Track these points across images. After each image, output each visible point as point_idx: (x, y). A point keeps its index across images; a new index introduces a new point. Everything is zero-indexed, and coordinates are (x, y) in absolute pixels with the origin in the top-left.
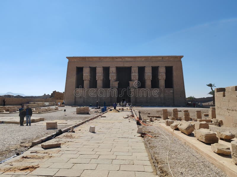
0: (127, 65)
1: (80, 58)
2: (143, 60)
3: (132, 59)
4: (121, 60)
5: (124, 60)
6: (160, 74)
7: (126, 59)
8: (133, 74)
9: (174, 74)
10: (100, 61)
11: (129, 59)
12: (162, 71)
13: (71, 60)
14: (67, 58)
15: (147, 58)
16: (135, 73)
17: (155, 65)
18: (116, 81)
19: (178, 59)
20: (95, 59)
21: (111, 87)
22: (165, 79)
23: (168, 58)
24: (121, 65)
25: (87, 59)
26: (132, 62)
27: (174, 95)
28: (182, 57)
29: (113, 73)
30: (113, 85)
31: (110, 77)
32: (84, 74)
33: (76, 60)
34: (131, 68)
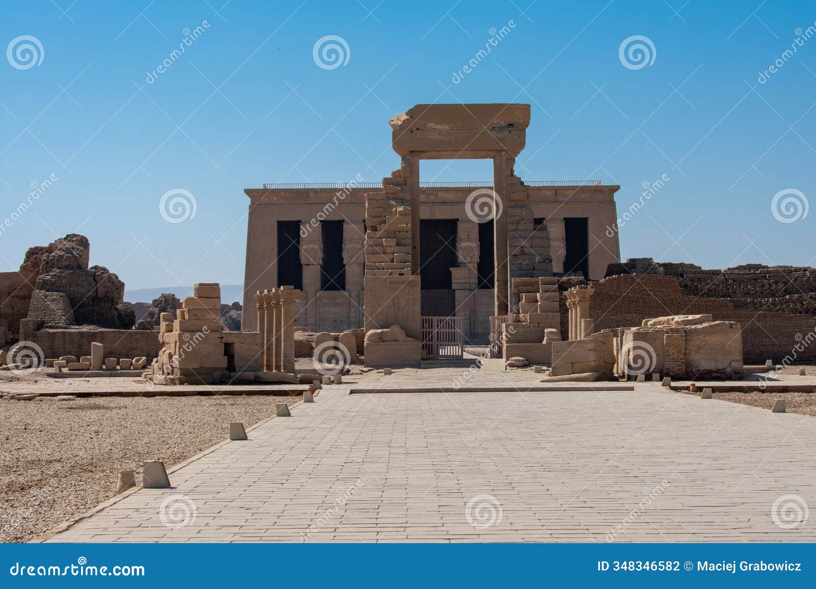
0: (442, 214)
1: (289, 192)
3: (460, 196)
8: (463, 244)
9: (590, 243)
10: (356, 201)
11: (450, 196)
12: (555, 235)
14: (248, 192)
16: (469, 239)
19: (605, 196)
22: (563, 259)
23: (571, 192)
25: (311, 195)
26: (458, 203)
28: (615, 189)
32: (302, 245)
33: (275, 199)
34: (457, 224)
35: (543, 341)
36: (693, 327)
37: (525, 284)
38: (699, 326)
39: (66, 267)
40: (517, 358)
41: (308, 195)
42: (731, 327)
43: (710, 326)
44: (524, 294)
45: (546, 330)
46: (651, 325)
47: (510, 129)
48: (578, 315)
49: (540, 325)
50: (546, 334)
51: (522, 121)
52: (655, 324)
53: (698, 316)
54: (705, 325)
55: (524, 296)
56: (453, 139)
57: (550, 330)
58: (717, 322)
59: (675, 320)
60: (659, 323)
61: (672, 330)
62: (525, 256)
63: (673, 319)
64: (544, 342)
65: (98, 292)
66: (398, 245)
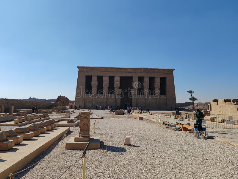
0: (129, 75)
2: (142, 71)
3: (134, 71)
4: (124, 70)
5: (127, 71)
6: (156, 84)
7: (129, 70)
9: (167, 84)
10: (106, 71)
11: (131, 70)
12: (158, 81)
13: (81, 69)
15: (146, 70)
17: (152, 75)
18: (120, 88)
19: (170, 72)
22: (160, 87)
23: (162, 70)
24: (124, 75)
25: (95, 69)
26: (133, 72)
27: (167, 101)
28: (173, 70)
29: (117, 81)
31: (115, 85)
32: (92, 82)
33: (85, 69)
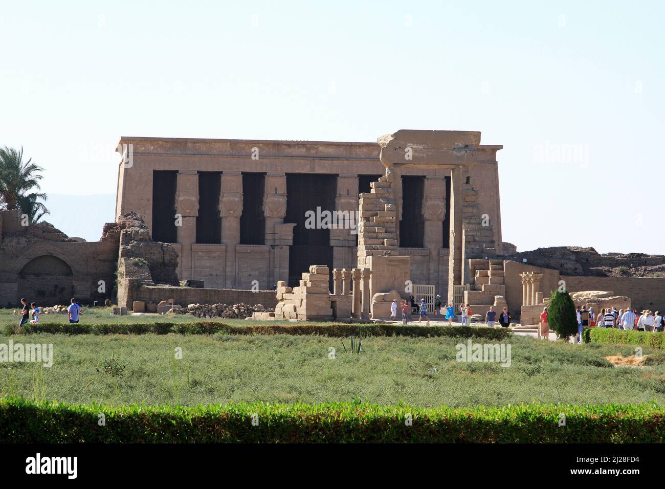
0: (321, 169)
1: (166, 142)
4: (303, 151)
5: (313, 152)
7: (321, 148)
8: (343, 200)
10: (233, 152)
11: (331, 151)
12: (435, 194)
18: (286, 221)
19: (485, 155)
20: (217, 145)
21: (268, 243)
22: (442, 218)
24: (304, 168)
25: (190, 145)
26: (338, 159)
29: (276, 194)
30: (277, 237)
31: (267, 207)
32: (179, 196)
33: (152, 147)
34: (337, 179)
35: (493, 303)
36: (603, 299)
37: (479, 264)
38: (607, 299)
39: (141, 240)
40: (477, 315)
41: (186, 145)
42: (625, 300)
43: (613, 299)
44: (478, 271)
45: (496, 297)
46: (575, 297)
47: (466, 149)
48: (533, 289)
49: (491, 293)
50: (496, 300)
51: (474, 144)
52: (577, 296)
53: (605, 293)
54: (610, 298)
55: (478, 272)
56: (425, 156)
57: (499, 296)
58: (617, 297)
59: (591, 295)
60: (581, 296)
61: (591, 301)
62: (475, 243)
63: (590, 294)
64: (495, 305)
65: (165, 259)
66: (386, 232)
